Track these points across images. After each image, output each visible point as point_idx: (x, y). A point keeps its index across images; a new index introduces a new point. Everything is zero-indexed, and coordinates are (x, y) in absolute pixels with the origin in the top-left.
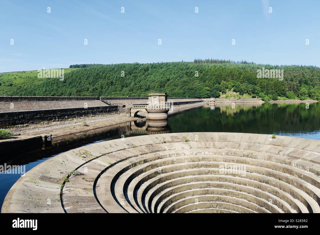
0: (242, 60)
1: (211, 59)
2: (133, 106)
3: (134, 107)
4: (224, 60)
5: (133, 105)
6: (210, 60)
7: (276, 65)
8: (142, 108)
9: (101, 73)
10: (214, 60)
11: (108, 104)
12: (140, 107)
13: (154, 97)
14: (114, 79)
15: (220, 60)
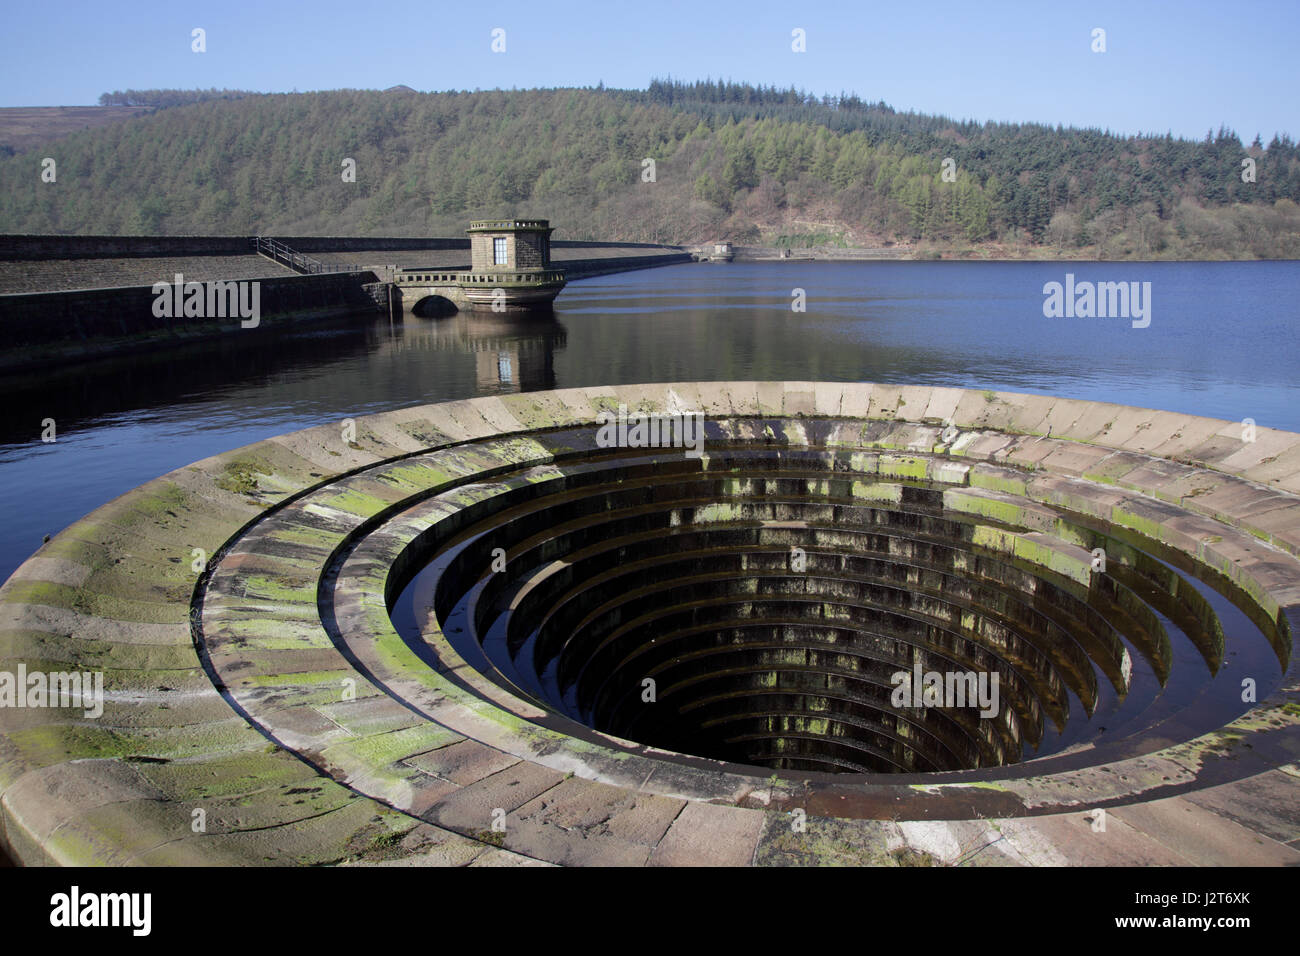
0: (843, 92)
1: (721, 83)
2: (406, 277)
3: (411, 279)
4: (769, 87)
5: (404, 270)
6: (716, 83)
7: (967, 122)
8: (445, 283)
9: (248, 135)
10: (732, 83)
11: (296, 268)
12: (436, 278)
13: (495, 235)
14: (310, 159)
15: (755, 87)
